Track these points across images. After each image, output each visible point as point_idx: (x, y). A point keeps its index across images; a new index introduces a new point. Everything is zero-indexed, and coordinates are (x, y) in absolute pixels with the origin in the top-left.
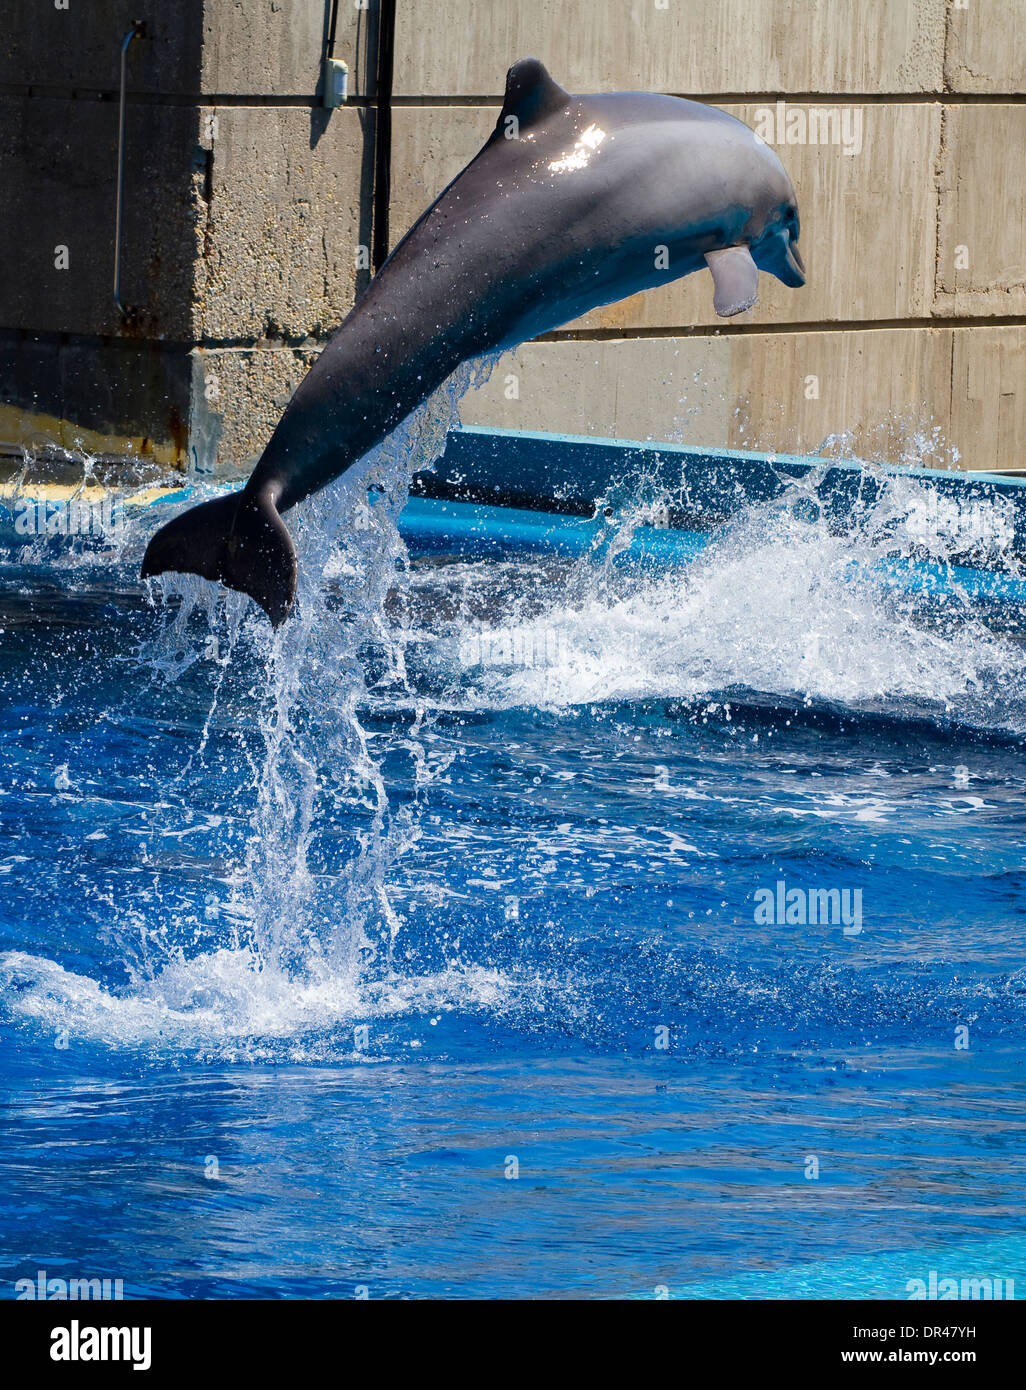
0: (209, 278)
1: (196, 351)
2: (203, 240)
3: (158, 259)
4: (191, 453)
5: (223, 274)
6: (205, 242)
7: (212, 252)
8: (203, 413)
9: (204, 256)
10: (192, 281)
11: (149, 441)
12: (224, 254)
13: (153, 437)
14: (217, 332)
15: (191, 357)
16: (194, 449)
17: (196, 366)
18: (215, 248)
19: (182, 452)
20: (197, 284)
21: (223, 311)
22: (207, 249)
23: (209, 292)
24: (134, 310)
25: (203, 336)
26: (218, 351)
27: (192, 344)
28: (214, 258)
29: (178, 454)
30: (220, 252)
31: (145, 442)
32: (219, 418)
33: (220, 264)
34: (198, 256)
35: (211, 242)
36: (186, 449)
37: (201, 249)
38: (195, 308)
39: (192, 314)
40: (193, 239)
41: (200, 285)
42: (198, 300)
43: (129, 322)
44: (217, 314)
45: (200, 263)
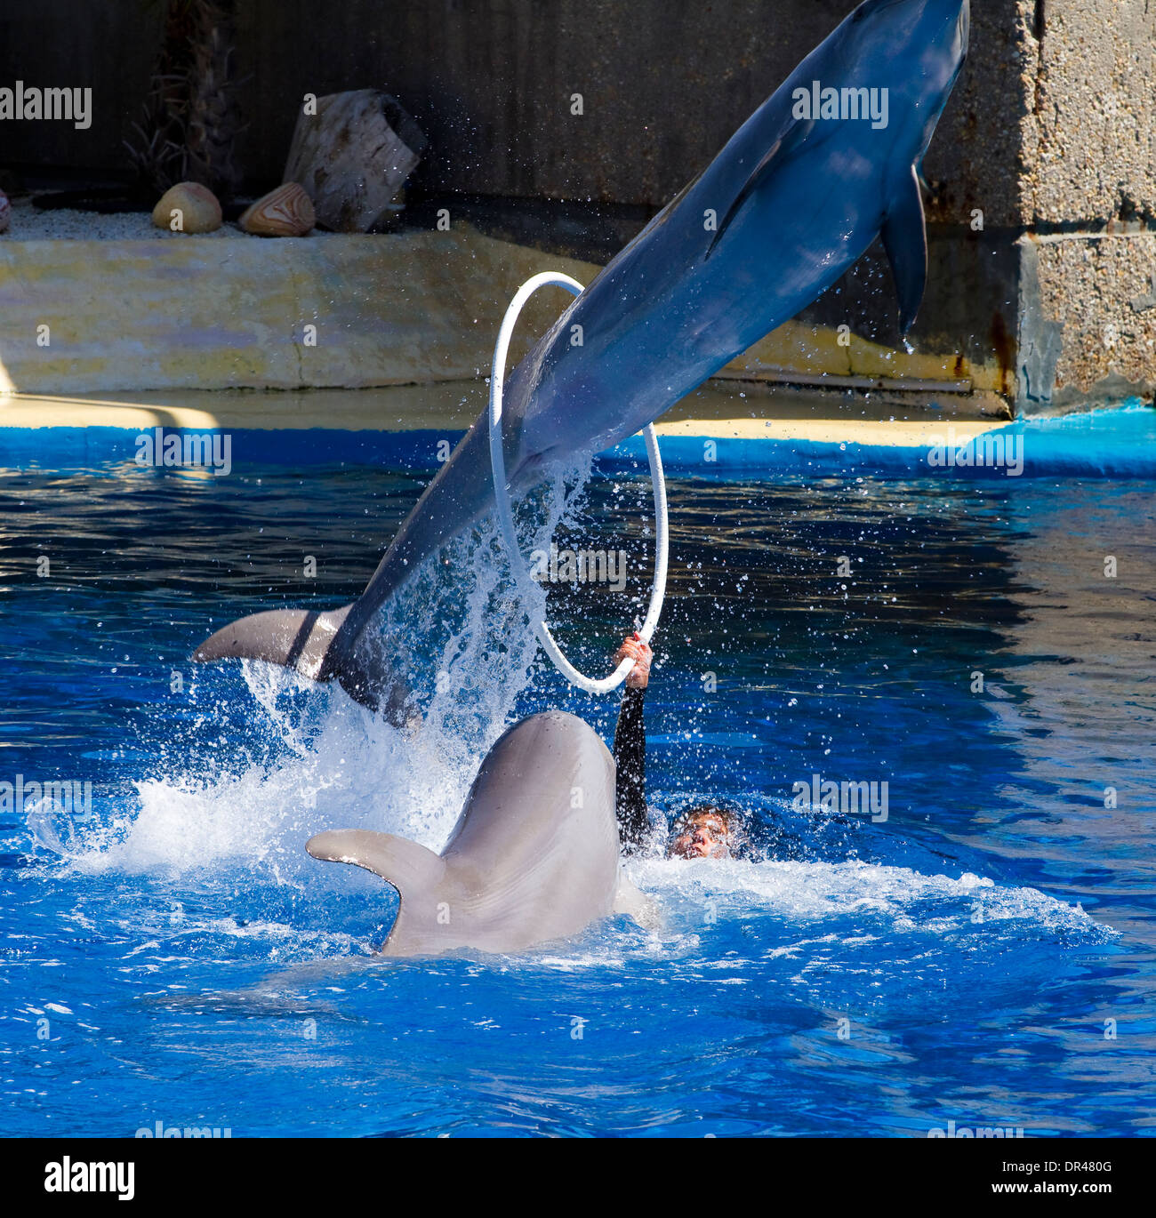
0: (1041, 142)
1: (1025, 239)
2: (1032, 89)
3: (972, 117)
4: (1021, 374)
5: (1060, 135)
6: (1036, 93)
7: (1045, 105)
8: (1036, 321)
9: (1035, 111)
10: (1018, 145)
11: (965, 361)
12: (1062, 108)
13: (969, 353)
14: (1056, 214)
15: (1019, 248)
16: (1024, 368)
17: (1025, 259)
18: (1049, 100)
19: (1010, 375)
20: (1026, 149)
21: (1062, 184)
22: (1039, 101)
23: (1042, 160)
24: (943, 185)
25: (1035, 219)
26: (1055, 237)
27: (1020, 230)
28: (1048, 115)
29: (1004, 376)
30: (1056, 106)
31: (959, 362)
32: (1057, 328)
33: (1056, 122)
34: (1026, 112)
35: (1044, 93)
36: (1015, 371)
37: (1030, 103)
38: (1024, 180)
39: (1020, 189)
40: (1020, 88)
41: (1029, 151)
42: (1027, 171)
43: (936, 201)
44: (1053, 188)
45: (1029, 122)
